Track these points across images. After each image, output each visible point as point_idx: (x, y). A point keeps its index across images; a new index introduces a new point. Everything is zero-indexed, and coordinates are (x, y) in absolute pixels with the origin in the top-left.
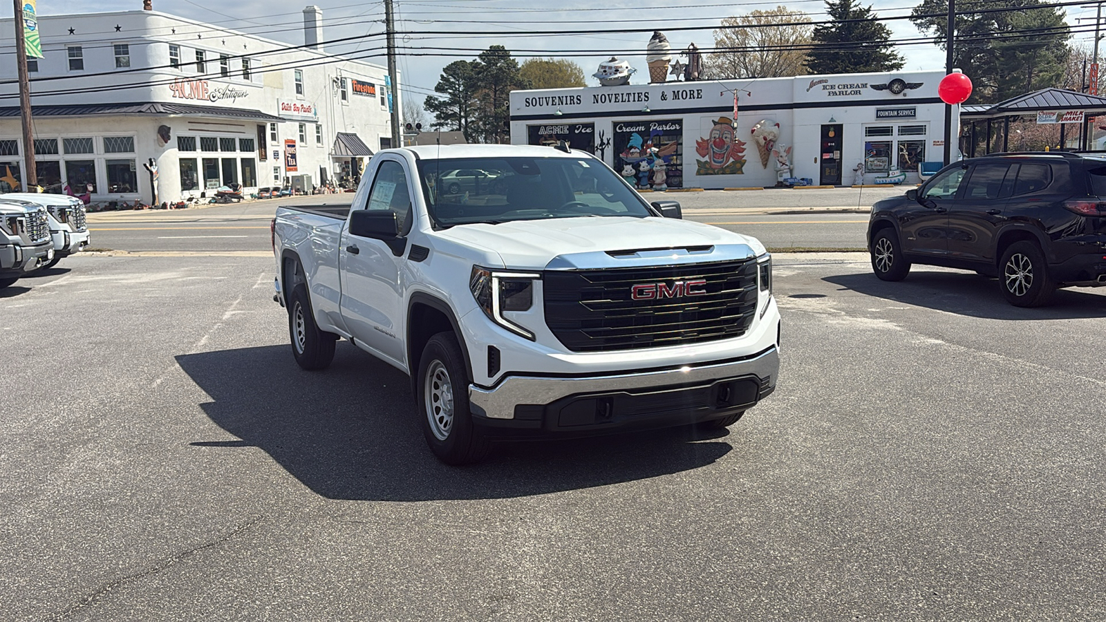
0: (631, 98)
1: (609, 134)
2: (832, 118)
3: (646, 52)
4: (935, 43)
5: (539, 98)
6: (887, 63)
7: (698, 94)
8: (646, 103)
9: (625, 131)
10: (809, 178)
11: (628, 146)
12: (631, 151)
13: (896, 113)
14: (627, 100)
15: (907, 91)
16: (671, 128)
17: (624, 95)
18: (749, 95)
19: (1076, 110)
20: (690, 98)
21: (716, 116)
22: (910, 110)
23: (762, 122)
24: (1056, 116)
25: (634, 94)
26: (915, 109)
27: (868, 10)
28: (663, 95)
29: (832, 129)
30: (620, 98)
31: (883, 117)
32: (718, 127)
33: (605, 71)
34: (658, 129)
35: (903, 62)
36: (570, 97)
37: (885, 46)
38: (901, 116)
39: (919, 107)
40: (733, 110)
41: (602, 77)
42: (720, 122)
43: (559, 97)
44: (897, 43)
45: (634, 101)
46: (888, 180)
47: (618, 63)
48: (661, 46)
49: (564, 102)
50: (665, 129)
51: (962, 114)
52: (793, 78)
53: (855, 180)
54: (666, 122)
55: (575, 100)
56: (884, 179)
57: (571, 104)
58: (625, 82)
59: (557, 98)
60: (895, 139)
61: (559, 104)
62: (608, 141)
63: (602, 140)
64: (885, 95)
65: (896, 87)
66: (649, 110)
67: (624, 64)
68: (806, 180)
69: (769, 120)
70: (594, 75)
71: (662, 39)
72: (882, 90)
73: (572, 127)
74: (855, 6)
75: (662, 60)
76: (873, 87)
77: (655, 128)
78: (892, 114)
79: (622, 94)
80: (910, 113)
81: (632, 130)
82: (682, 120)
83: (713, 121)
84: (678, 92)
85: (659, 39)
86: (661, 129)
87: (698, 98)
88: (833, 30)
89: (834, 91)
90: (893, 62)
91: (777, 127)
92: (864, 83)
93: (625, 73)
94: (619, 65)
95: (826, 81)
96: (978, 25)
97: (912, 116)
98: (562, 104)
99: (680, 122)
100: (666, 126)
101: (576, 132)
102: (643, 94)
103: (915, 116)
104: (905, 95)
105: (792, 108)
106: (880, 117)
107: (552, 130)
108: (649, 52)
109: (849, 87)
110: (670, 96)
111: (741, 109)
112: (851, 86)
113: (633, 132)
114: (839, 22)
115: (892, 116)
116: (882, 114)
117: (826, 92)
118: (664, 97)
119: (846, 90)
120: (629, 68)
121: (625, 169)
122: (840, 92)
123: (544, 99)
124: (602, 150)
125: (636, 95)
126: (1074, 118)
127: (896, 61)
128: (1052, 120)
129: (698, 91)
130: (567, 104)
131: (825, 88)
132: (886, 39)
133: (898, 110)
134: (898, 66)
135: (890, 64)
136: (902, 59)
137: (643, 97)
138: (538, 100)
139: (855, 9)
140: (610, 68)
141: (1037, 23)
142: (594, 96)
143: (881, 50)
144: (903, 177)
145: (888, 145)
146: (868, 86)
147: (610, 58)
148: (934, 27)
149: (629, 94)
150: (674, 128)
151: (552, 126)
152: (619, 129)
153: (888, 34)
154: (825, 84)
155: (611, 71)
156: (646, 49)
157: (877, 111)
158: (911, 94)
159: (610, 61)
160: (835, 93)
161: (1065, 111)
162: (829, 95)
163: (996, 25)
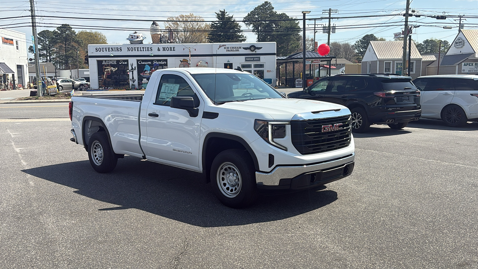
0: (145, 50)
1: (135, 65)
2: (228, 61)
3: (150, 30)
4: (253, 32)
5: (102, 48)
6: (240, 39)
7: (174, 49)
8: (151, 52)
9: (142, 63)
11: (144, 70)
12: (145, 72)
13: (253, 59)
14: (143, 50)
15: (256, 50)
16: (162, 63)
17: (141, 48)
18: (195, 50)
19: (317, 59)
20: (170, 50)
21: (182, 58)
22: (258, 58)
23: (201, 61)
24: (311, 61)
25: (146, 48)
26: (260, 58)
27: (232, 17)
28: (158, 49)
29: (228, 65)
30: (139, 49)
31: (248, 60)
32: (183, 63)
33: (132, 37)
34: (157, 63)
35: (246, 38)
36: (117, 48)
37: (239, 32)
38: (254, 60)
39: (261, 57)
40: (189, 56)
41: (131, 40)
42: (183, 61)
43: (112, 48)
44: (243, 31)
45: (146, 51)
47: (138, 34)
48: (156, 28)
49: (114, 50)
50: (160, 63)
51: (277, 60)
52: (212, 44)
54: (160, 60)
55: (119, 49)
57: (117, 51)
58: (141, 42)
59: (111, 49)
60: (253, 69)
61: (112, 51)
62: (135, 68)
63: (132, 67)
64: (248, 52)
65: (252, 48)
66: (153, 55)
67: (141, 35)
69: (204, 61)
70: (127, 39)
71: (157, 25)
72: (247, 49)
73: (118, 61)
74: (227, 15)
75: (157, 34)
76: (243, 48)
77: (155, 63)
78: (251, 60)
79: (140, 48)
81: (145, 63)
82: (167, 60)
83: (180, 60)
84: (165, 48)
85: (155, 25)
86: (158, 63)
87: (173, 50)
88: (219, 24)
89: (228, 49)
90: (242, 38)
91: (207, 64)
92: (240, 46)
93: (141, 39)
94: (139, 35)
95: (225, 45)
96: (268, 26)
98: (113, 51)
99: (166, 60)
100: (160, 62)
101: (120, 63)
102: (150, 48)
103: (260, 60)
104: (256, 52)
105: (212, 56)
106: (247, 60)
107: (109, 62)
108: (151, 30)
110: (161, 49)
111: (192, 56)
112: (235, 48)
113: (146, 64)
114: (221, 22)
116: (247, 59)
117: (226, 50)
118: (159, 50)
119: (233, 49)
120: (143, 36)
121: (143, 80)
122: (231, 50)
123: (105, 49)
124: (132, 72)
125: (147, 48)
126: (317, 62)
127: (243, 38)
128: (309, 63)
129: (173, 47)
130: (115, 51)
131: (225, 48)
132: (239, 29)
133: (253, 58)
134: (244, 40)
135: (241, 39)
136: (245, 37)
137: (150, 49)
138: (101, 49)
139: (227, 16)
140: (135, 36)
141: (289, 25)
142: (128, 48)
143: (237, 33)
146: (242, 48)
147: (134, 32)
148: (252, 25)
149: (143, 48)
150: (164, 63)
151: (109, 61)
152: (140, 63)
153: (240, 27)
155: (135, 37)
156: (150, 28)
157: (246, 58)
158: (258, 51)
159: (134, 33)
160: (229, 51)
161: (314, 60)
162: (227, 51)
163: (274, 26)
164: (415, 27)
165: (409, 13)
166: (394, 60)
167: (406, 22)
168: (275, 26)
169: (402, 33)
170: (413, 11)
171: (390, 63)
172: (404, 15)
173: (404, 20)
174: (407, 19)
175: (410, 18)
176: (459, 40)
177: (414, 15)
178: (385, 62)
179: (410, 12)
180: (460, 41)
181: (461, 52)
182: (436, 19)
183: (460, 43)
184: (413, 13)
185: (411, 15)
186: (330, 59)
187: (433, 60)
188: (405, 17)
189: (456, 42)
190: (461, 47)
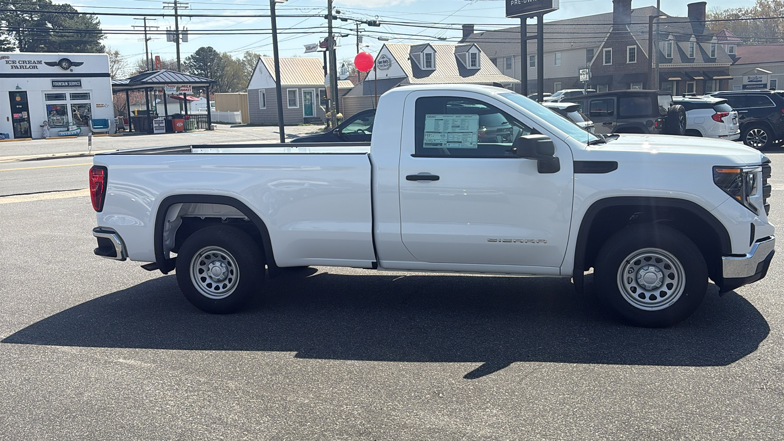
2: (17, 87)
10: (6, 133)
13: (67, 84)
15: (72, 67)
22: (77, 81)
24: (176, 88)
26: (80, 81)
29: (18, 94)
31: (57, 86)
38: (70, 86)
39: (83, 79)
46: (69, 133)
51: (113, 85)
53: (43, 134)
56: (66, 132)
60: (68, 102)
64: (57, 70)
65: (65, 64)
68: (4, 134)
72: (54, 66)
76: (46, 63)
78: (64, 84)
80: (77, 84)
89: (15, 65)
92: (39, 60)
95: (8, 57)
97: (79, 86)
103: (81, 86)
104: (71, 70)
106: (55, 86)
109: (27, 62)
112: (29, 62)
115: (64, 86)
116: (57, 84)
117: (9, 66)
119: (26, 65)
122: (20, 66)
126: (186, 90)
128: (174, 91)
131: (7, 62)
133: (68, 81)
141: (83, 26)
144: (79, 130)
145: (64, 107)
146: (43, 63)
154: (7, 59)
157: (53, 82)
158: (76, 70)
160: (16, 67)
161: (180, 85)
162: (12, 68)
163: (49, 25)
164: (343, 36)
165: (333, 15)
166: (300, 88)
167: (330, 27)
168: (51, 26)
169: (319, 45)
170: (338, 12)
171: (294, 92)
172: (326, 17)
173: (327, 25)
174: (330, 23)
175: (335, 23)
176: (383, 58)
177: (340, 18)
178: (288, 89)
179: (334, 13)
180: (385, 60)
181: (387, 75)
182: (367, 25)
183: (385, 62)
184: (337, 14)
185: (335, 18)
186: (208, 85)
187: (350, 87)
188: (327, 20)
189: (380, 61)
190: (388, 69)
